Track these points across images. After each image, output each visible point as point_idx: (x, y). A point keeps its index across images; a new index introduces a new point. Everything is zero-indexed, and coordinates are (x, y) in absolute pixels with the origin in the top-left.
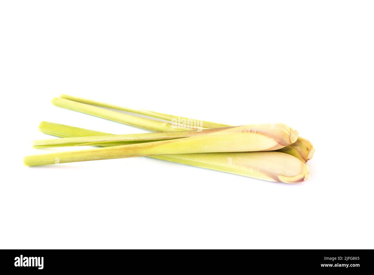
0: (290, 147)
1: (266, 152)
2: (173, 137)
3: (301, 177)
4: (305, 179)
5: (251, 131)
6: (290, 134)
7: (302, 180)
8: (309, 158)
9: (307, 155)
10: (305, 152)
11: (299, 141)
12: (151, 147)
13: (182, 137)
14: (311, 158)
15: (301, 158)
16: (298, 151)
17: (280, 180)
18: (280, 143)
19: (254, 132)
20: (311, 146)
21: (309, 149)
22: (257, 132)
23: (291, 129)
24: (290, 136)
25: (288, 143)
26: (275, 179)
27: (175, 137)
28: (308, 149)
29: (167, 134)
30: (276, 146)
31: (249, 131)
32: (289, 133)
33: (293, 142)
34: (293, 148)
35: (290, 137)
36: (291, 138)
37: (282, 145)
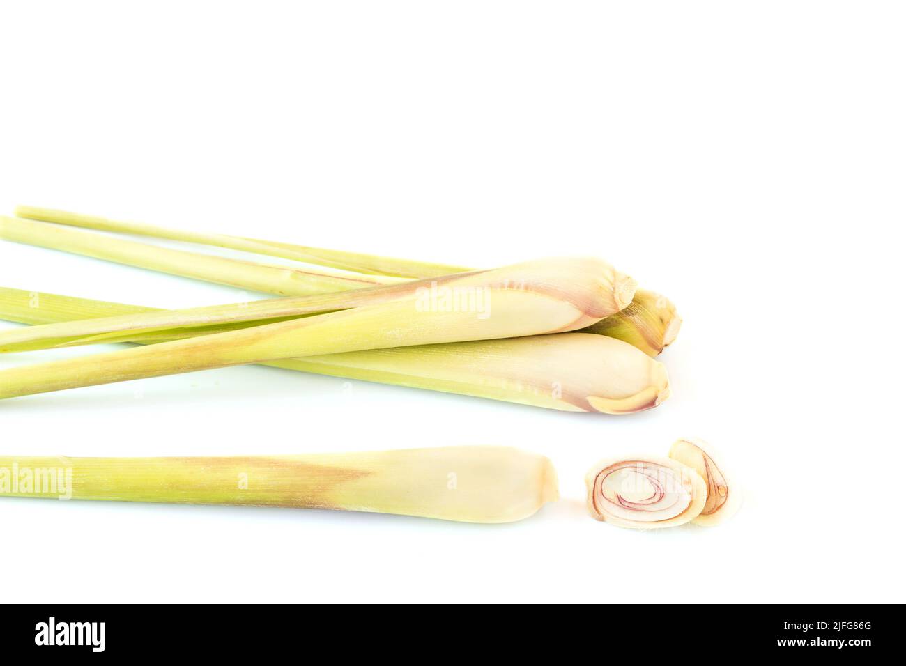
0: (616, 317)
1: (554, 336)
2: (309, 309)
3: (647, 395)
4: (657, 403)
5: (511, 286)
6: (614, 288)
7: (652, 403)
8: (666, 341)
9: (660, 334)
10: (655, 328)
11: (637, 301)
12: (253, 340)
13: (333, 308)
14: (671, 342)
15: (644, 344)
16: (637, 327)
17: (594, 409)
18: (588, 313)
19: (518, 288)
20: (672, 312)
21: (666, 319)
22: (527, 288)
23: (614, 274)
24: (614, 292)
25: (609, 310)
26: (580, 406)
27: (316, 308)
28: (662, 320)
29: (293, 302)
30: (580, 320)
31: (507, 284)
32: (612, 284)
33: (622, 307)
34: (624, 320)
35: (613, 296)
36: (616, 296)
37: (594, 316)
